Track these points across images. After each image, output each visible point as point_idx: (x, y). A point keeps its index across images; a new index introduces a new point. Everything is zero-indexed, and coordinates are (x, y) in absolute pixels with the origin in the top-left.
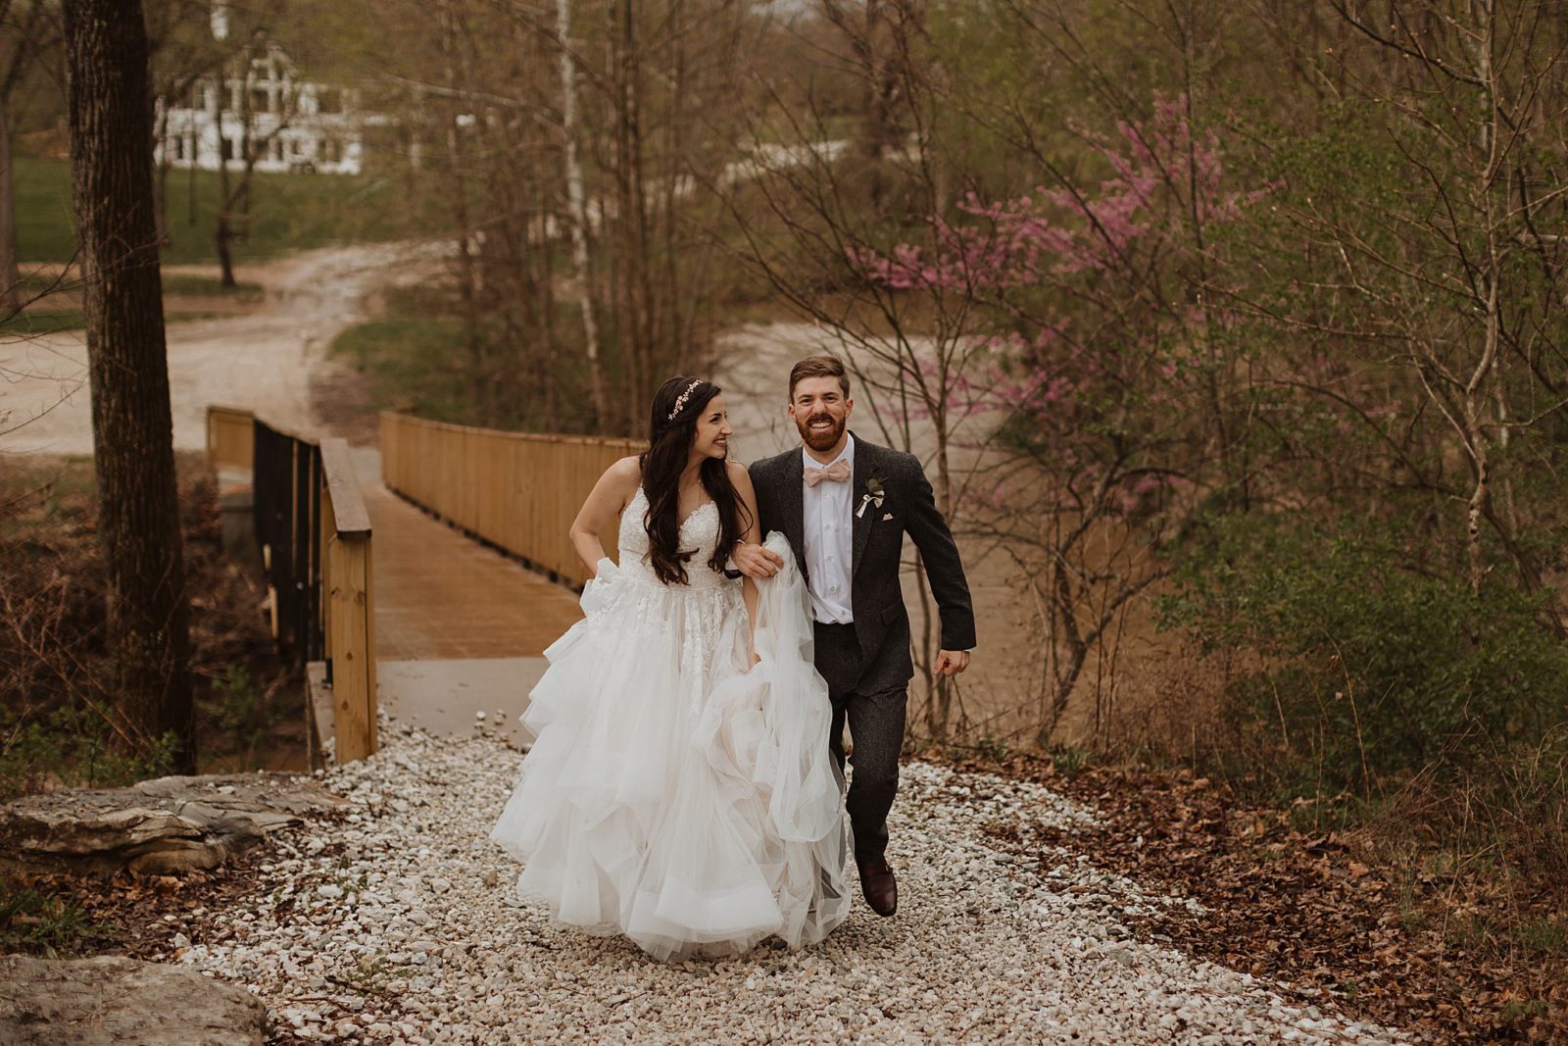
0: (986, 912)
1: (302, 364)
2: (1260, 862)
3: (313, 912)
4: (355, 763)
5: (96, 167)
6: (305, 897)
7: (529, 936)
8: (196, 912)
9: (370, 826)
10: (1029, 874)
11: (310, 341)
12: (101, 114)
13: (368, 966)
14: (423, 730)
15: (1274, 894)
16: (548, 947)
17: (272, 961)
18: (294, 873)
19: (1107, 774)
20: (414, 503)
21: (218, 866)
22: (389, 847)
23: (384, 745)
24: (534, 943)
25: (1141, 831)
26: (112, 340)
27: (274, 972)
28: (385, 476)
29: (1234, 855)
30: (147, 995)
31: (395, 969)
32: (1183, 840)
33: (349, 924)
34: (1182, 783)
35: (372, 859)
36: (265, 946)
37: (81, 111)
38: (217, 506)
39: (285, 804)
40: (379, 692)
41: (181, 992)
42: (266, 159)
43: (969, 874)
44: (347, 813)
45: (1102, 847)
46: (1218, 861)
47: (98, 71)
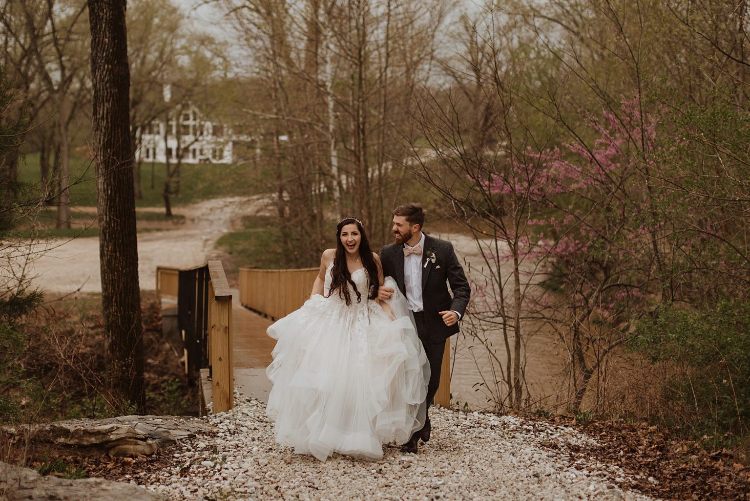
0: (543, 476)
1: (203, 251)
2: (687, 463)
3: (199, 472)
4: (222, 413)
5: (105, 135)
6: (195, 466)
7: (307, 483)
8: (141, 474)
9: (229, 438)
10: (565, 462)
11: (207, 240)
12: (107, 109)
13: (225, 493)
14: (256, 399)
15: (694, 477)
16: (317, 489)
17: (177, 490)
18: (190, 458)
19: (603, 424)
20: (255, 311)
21: (152, 454)
22: (238, 446)
23: (237, 405)
24: (310, 487)
25: (622, 449)
26: (110, 217)
27: (178, 496)
28: (241, 300)
29: (672, 461)
30: (113, 493)
31: (239, 494)
32: (645, 453)
33: (217, 476)
34: (643, 429)
35: (229, 451)
36: (174, 485)
37: (98, 108)
38: (160, 315)
39: (187, 428)
40: (234, 382)
41: (130, 492)
42: (188, 158)
43: (534, 459)
44: (217, 433)
45: (602, 454)
46: (664, 463)
47: (107, 89)
